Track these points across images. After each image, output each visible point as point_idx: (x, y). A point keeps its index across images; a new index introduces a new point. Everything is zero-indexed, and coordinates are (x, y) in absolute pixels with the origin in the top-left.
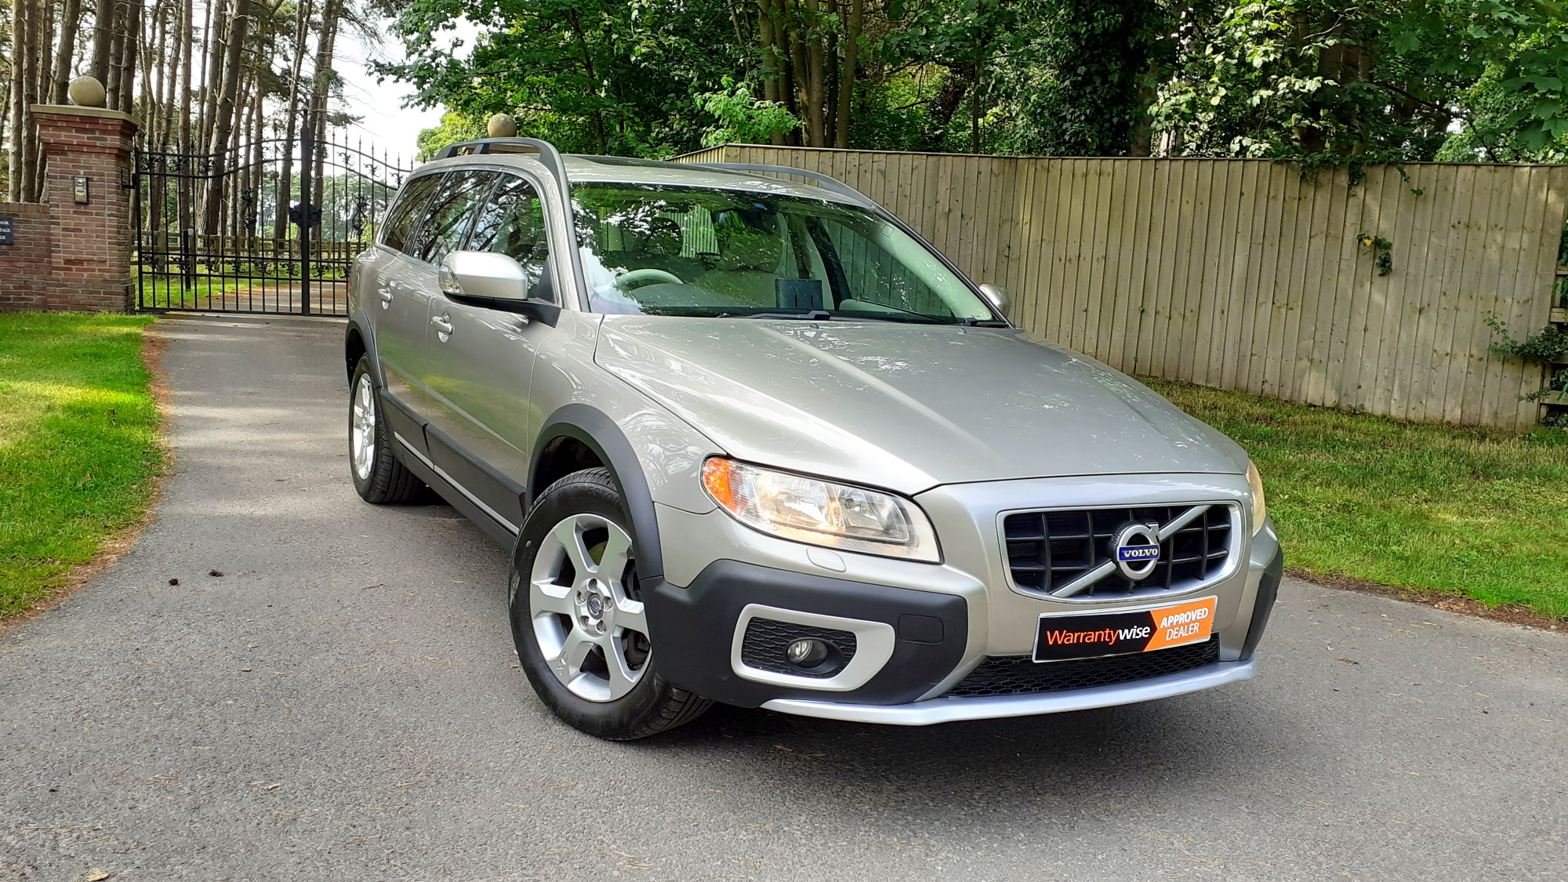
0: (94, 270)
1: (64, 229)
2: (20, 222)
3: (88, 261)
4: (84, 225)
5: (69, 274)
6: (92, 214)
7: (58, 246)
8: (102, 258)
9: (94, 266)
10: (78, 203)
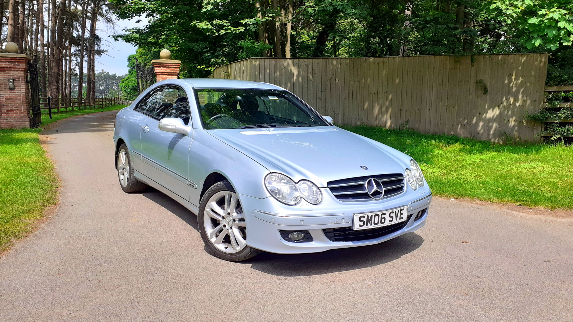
1: (5, 99)
3: (16, 110)
4: (13, 97)
5: (9, 115)
6: (16, 93)
7: (4, 105)
8: (20, 108)
9: (18, 112)
10: (11, 89)
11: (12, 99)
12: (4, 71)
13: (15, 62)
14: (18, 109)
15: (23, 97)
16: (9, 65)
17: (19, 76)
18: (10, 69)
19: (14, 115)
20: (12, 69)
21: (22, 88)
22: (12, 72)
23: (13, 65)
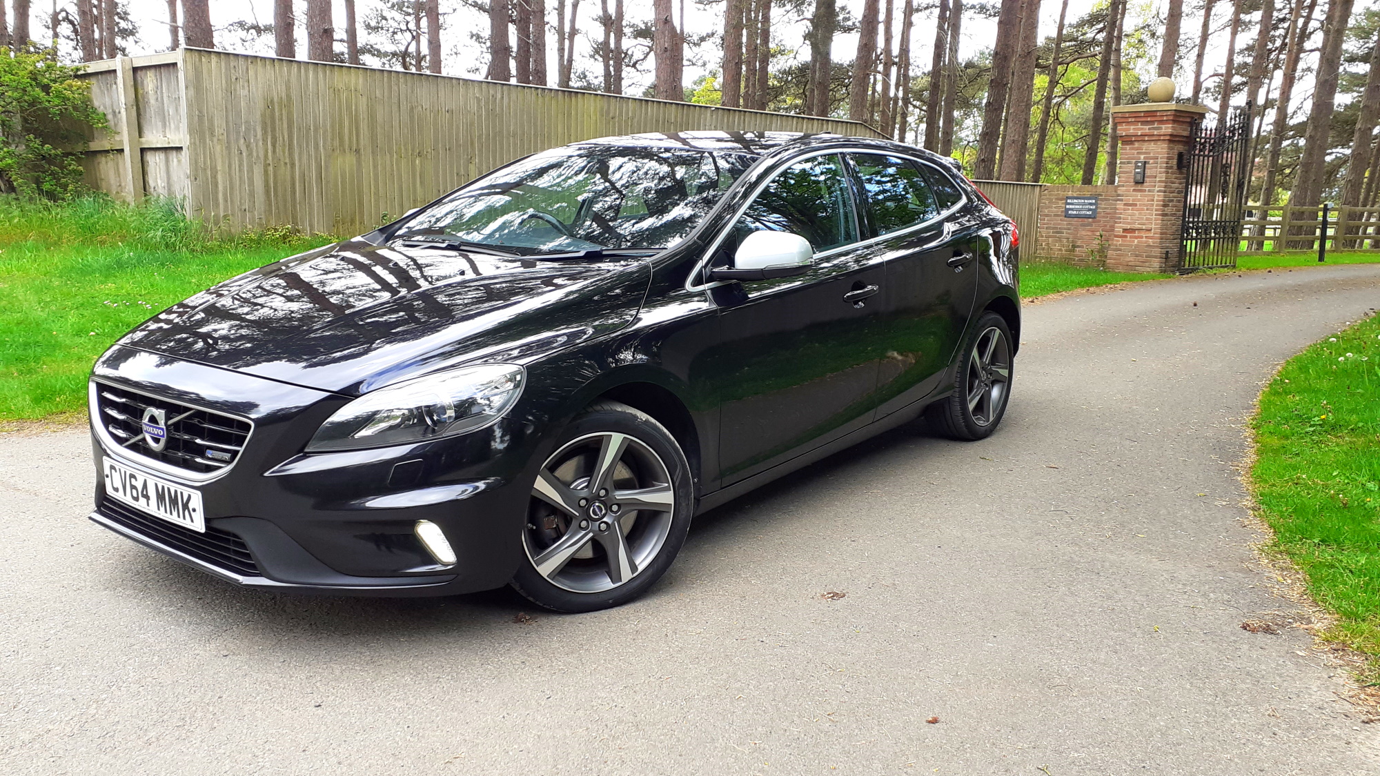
0: (1142, 237)
1: (1125, 205)
2: (1102, 200)
3: (1140, 230)
4: (1139, 200)
5: (1125, 241)
6: (1145, 191)
7: (1120, 218)
8: (1149, 226)
9: (1143, 234)
10: (1137, 183)
11: (1136, 205)
12: (1131, 142)
13: (1152, 122)
14: (1144, 227)
15: (1158, 201)
16: (1142, 129)
17: (1158, 153)
18: (1142, 139)
19: (1136, 241)
20: (1146, 138)
21: (1160, 181)
22: (1145, 146)
23: (1149, 129)
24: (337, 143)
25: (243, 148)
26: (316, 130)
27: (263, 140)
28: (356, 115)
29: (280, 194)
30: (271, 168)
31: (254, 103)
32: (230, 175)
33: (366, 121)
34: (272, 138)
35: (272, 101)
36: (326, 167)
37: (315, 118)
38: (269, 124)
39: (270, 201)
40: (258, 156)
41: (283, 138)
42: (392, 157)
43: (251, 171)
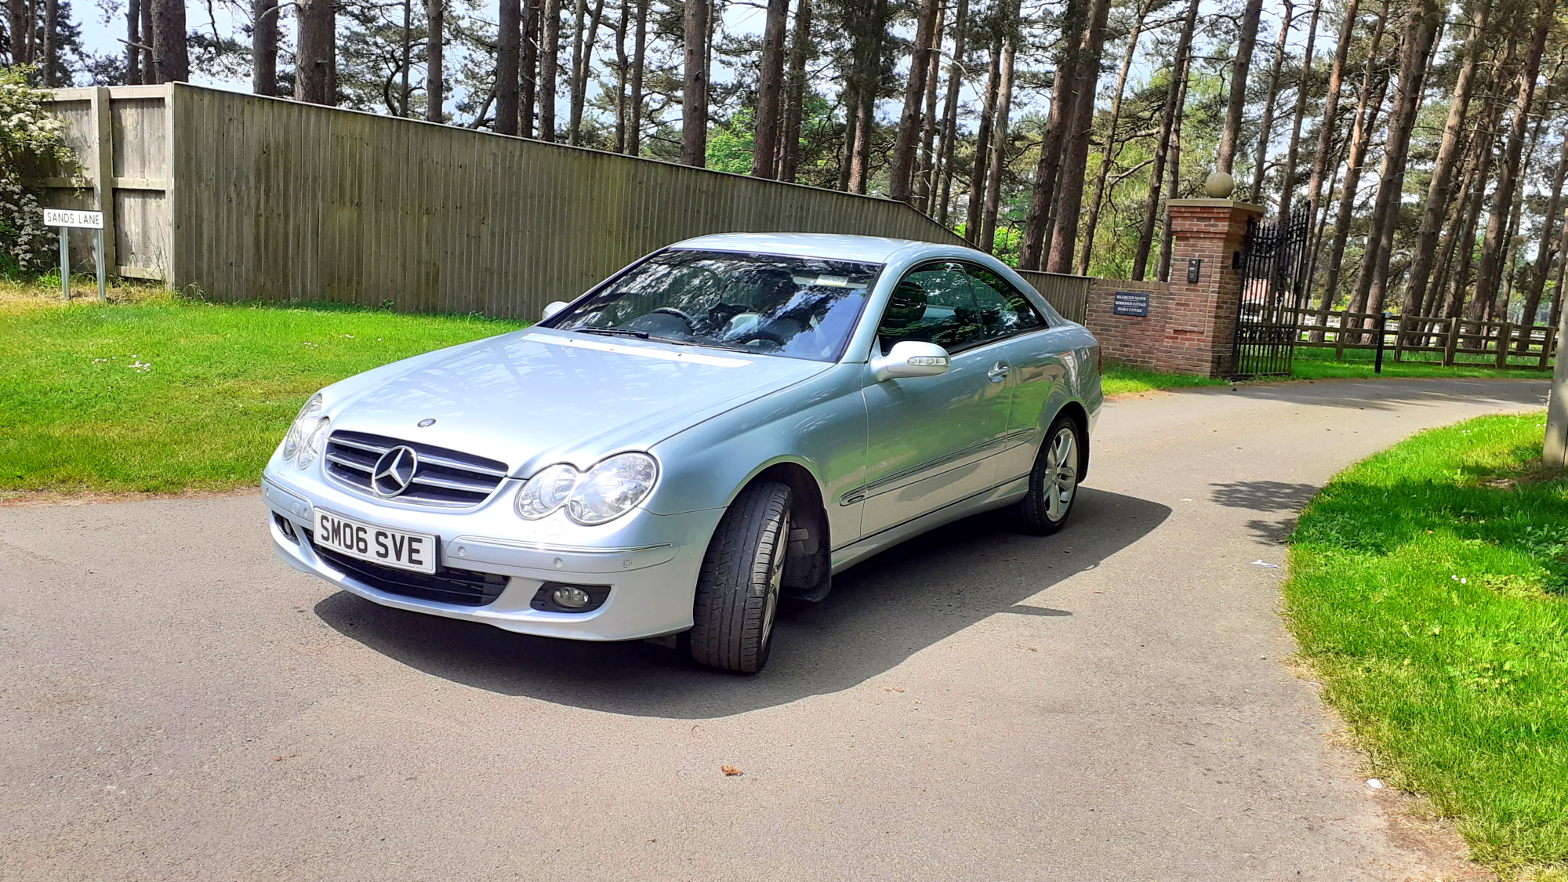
0: (1193, 340)
1: (1177, 304)
2: (1153, 298)
3: (1192, 332)
4: (1192, 300)
5: (1176, 343)
6: (1199, 291)
7: (1171, 318)
8: (1201, 329)
9: (1194, 336)
10: (1190, 282)
11: (1188, 305)
12: (1187, 239)
13: (1209, 219)
14: (1196, 329)
15: (1211, 302)
16: (1198, 225)
17: (1213, 251)
18: (1197, 235)
19: (1187, 343)
20: (1202, 236)
21: (1215, 282)
22: (1201, 243)
23: (1205, 226)
24: (336, 195)
25: (233, 196)
26: (315, 179)
27: (256, 188)
28: (360, 166)
29: (271, 247)
30: (262, 220)
31: (249, 147)
32: (217, 225)
33: (370, 174)
34: (266, 186)
35: (268, 146)
36: (324, 219)
37: (314, 167)
38: (264, 170)
39: (260, 256)
40: (249, 205)
41: (278, 188)
42: (396, 213)
43: (240, 221)
